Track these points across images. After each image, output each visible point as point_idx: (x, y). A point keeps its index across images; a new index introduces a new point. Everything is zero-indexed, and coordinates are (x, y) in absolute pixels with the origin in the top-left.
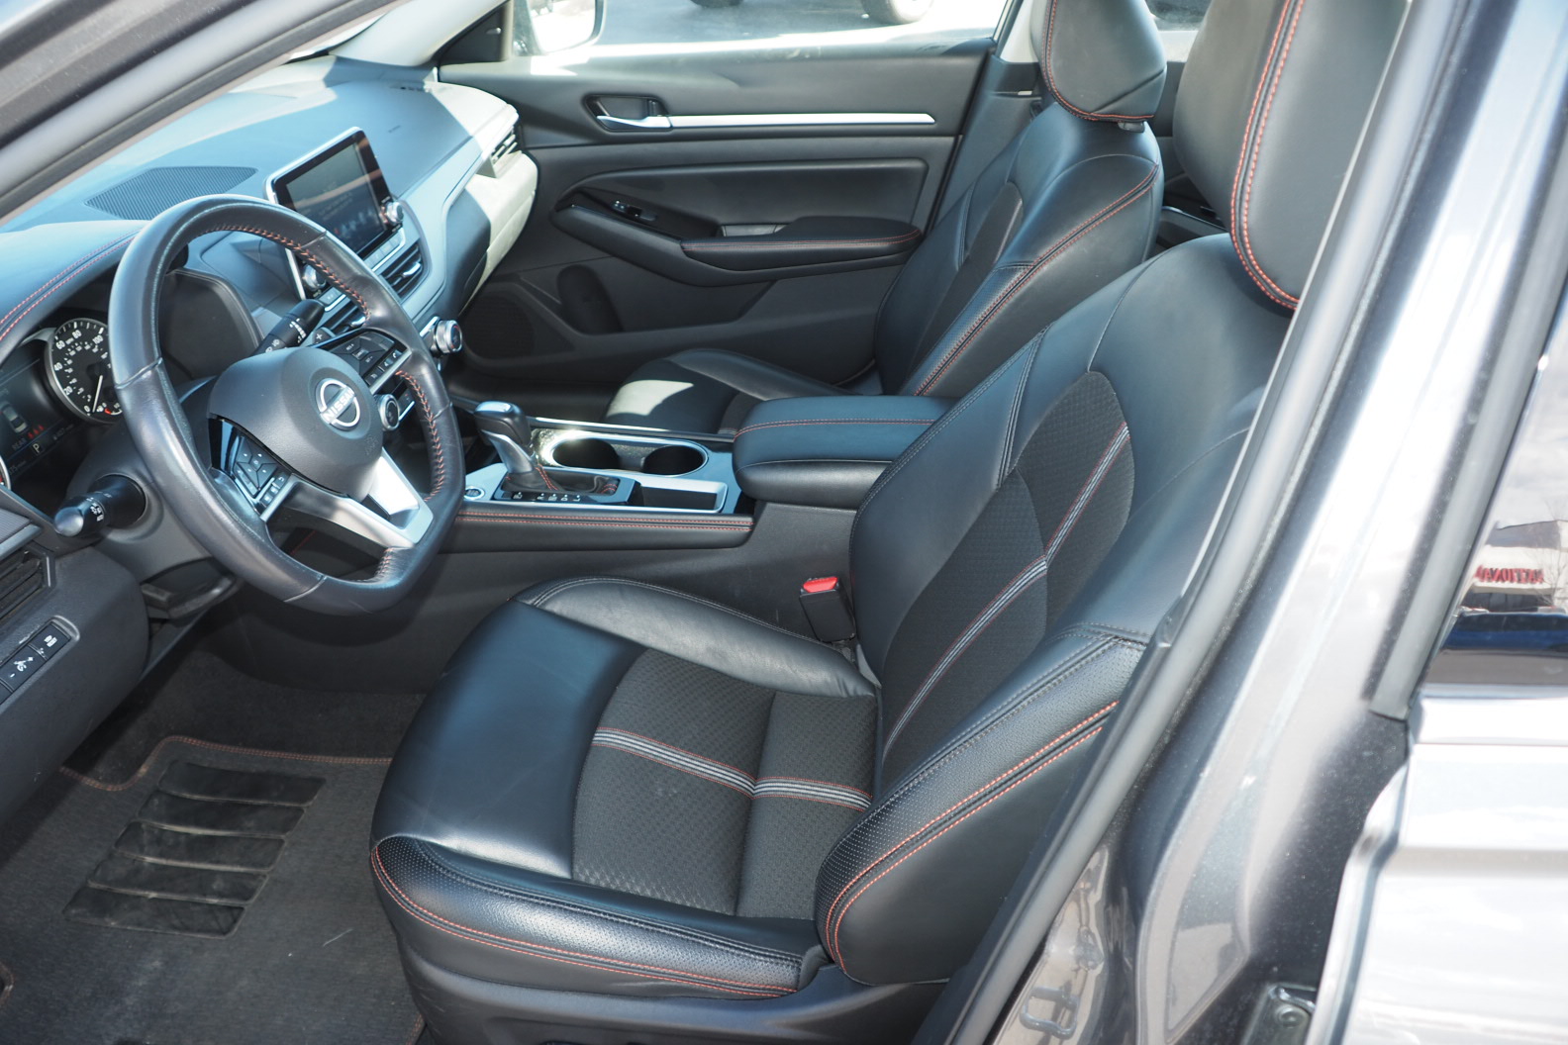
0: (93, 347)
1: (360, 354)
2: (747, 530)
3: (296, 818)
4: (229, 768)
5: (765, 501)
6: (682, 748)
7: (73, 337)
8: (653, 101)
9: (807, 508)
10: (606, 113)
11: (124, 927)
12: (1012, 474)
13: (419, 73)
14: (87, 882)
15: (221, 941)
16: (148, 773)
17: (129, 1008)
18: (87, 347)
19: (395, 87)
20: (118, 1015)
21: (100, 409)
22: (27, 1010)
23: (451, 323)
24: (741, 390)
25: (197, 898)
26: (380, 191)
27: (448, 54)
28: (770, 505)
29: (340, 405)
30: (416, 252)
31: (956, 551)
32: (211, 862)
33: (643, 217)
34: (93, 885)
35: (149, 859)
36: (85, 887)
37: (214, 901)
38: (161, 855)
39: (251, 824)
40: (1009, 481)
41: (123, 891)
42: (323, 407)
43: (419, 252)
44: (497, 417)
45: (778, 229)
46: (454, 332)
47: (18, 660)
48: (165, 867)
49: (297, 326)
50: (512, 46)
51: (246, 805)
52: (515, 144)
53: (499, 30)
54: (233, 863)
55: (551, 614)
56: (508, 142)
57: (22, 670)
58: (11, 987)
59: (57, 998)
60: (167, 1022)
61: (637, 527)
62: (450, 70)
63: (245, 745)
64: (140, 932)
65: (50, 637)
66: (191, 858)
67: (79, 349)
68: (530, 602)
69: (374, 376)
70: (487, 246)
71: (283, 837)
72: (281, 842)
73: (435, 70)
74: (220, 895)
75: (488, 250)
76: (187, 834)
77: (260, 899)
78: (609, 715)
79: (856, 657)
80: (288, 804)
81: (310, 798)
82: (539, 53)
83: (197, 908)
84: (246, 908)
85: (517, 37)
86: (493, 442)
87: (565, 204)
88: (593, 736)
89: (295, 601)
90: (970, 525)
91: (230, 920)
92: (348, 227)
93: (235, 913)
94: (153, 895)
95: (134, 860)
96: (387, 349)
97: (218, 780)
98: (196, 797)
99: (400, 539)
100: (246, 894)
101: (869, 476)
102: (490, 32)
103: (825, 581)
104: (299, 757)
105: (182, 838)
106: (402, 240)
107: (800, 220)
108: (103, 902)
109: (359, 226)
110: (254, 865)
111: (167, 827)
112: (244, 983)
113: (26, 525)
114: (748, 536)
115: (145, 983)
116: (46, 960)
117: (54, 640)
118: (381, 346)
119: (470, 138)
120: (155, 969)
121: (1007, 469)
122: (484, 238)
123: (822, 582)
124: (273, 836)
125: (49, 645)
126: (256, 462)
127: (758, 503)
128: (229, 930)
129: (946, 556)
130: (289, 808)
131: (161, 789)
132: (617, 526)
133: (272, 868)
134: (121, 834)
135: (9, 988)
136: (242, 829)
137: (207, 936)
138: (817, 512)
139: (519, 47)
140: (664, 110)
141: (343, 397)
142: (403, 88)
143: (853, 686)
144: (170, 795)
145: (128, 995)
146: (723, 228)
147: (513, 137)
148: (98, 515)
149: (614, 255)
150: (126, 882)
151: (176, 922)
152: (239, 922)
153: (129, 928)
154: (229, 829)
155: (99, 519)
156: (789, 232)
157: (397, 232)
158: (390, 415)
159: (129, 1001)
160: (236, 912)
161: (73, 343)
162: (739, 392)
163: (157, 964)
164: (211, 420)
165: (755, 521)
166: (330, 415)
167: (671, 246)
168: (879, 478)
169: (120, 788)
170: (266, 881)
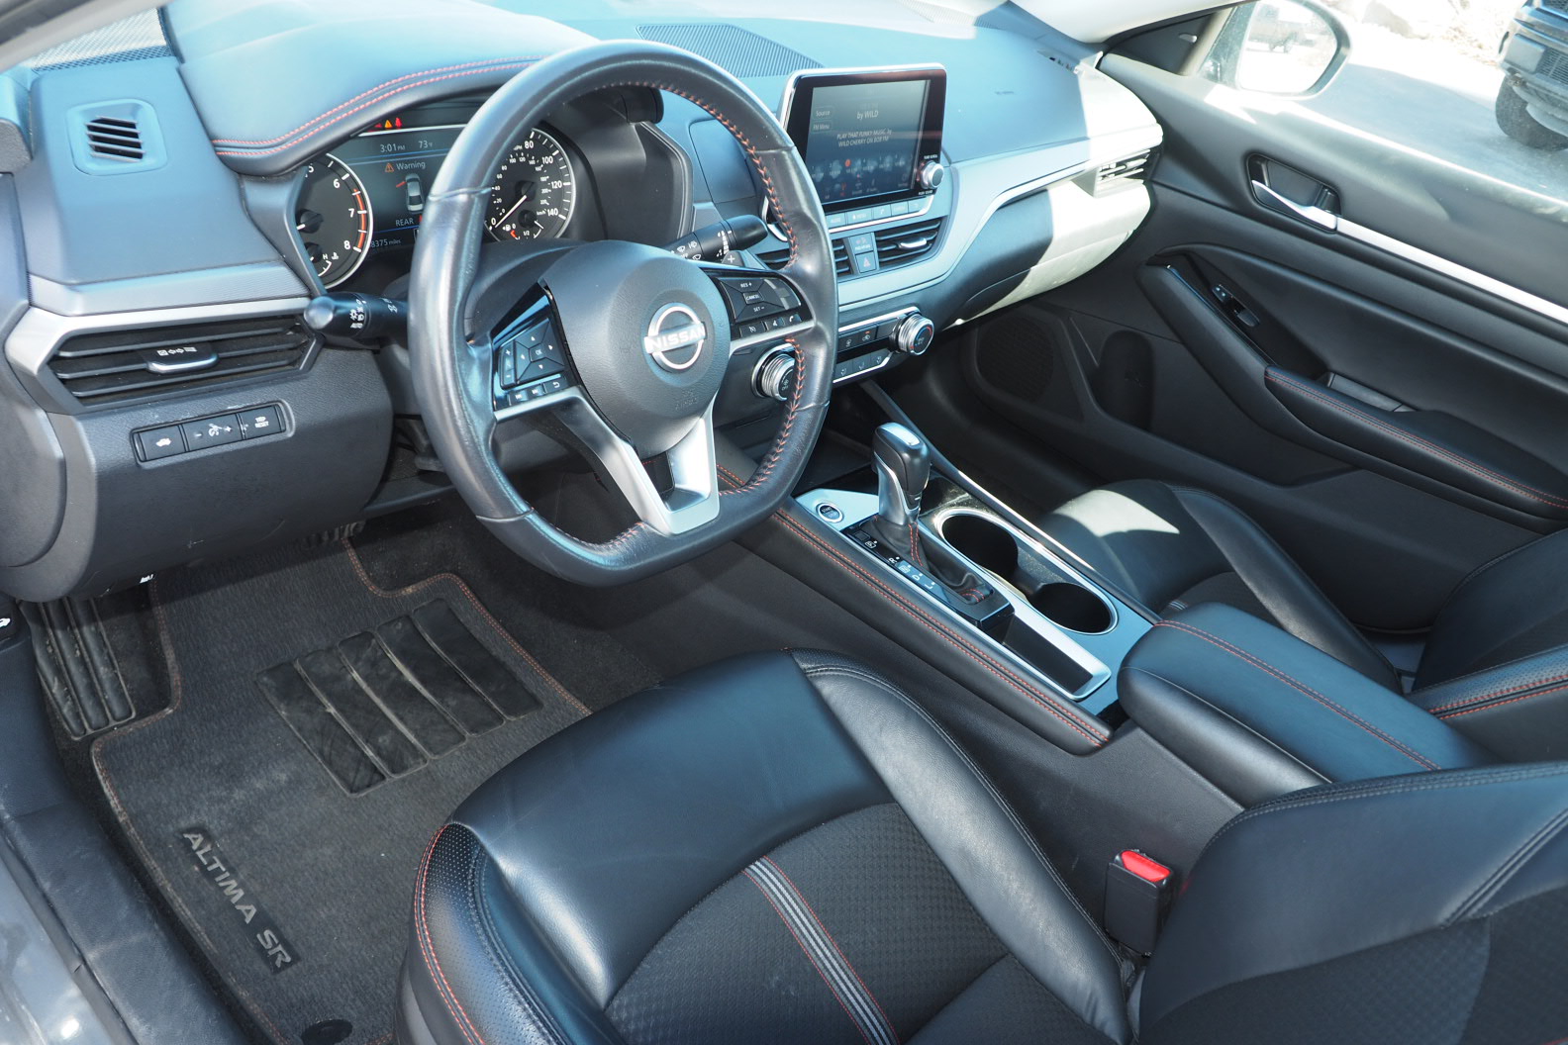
0: (537, 165)
1: (752, 297)
2: (1095, 743)
3: (491, 725)
4: (477, 636)
5: (1136, 724)
6: (840, 946)
7: (523, 146)
8: (1330, 190)
9: (1184, 766)
10: (1266, 182)
11: (288, 722)
12: (1478, 923)
13: (1081, 51)
14: (295, 660)
15: (345, 795)
16: (411, 596)
17: (232, 801)
18: (532, 162)
19: (1045, 54)
20: (220, 800)
21: (507, 228)
22: (164, 741)
23: (926, 322)
24: (1236, 569)
25: (360, 741)
26: (930, 147)
27: (1126, 43)
28: (1140, 732)
29: (676, 340)
30: (933, 230)
31: (1330, 963)
32: (397, 715)
33: (1241, 317)
34: (298, 666)
35: (355, 675)
36: (290, 664)
37: (370, 753)
38: (366, 678)
39: (453, 703)
40: (1465, 927)
41: (314, 688)
42: (654, 329)
43: (937, 229)
44: (898, 448)
45: (1402, 409)
46: (924, 332)
47: (215, 424)
48: (361, 691)
49: (724, 238)
50: (1201, 62)
51: (463, 681)
52: (1142, 170)
53: (1195, 38)
54: (411, 729)
55: (816, 694)
56: (1131, 164)
57: (212, 435)
58: (171, 711)
59: (193, 748)
60: (247, 838)
61: (972, 658)
62: (1115, 61)
63: (503, 625)
64: (296, 737)
65: (264, 418)
66: (385, 700)
67: (522, 159)
68: (804, 666)
69: (752, 329)
70: (1035, 263)
71: (467, 734)
72: (463, 738)
73: (1101, 54)
74: (378, 752)
75: (1032, 268)
76: (401, 674)
77: (403, 780)
78: (789, 852)
79: (1134, 984)
80: (495, 706)
81: (515, 714)
82: (1231, 83)
83: (351, 750)
84: (388, 779)
85: (1215, 55)
86: (880, 471)
87: (1160, 261)
88: (752, 862)
89: (484, 521)
90: (1372, 942)
91: (366, 782)
92: (864, 165)
93: (378, 775)
94: (332, 710)
95: (344, 667)
96: (787, 307)
97: (462, 641)
98: (433, 645)
99: (662, 519)
100: (397, 766)
101: (1291, 779)
102: (1184, 37)
103: (1153, 867)
104: (537, 667)
105: (394, 675)
106: (923, 209)
107: (1436, 413)
108: (292, 687)
109: (877, 170)
110: (425, 744)
111: (391, 655)
112: (328, 851)
113: (301, 296)
114: (1096, 750)
115: (261, 788)
116: (213, 707)
117: (266, 424)
118: (783, 300)
119: (1085, 138)
120: (278, 781)
121: (1474, 910)
122: (1033, 254)
123: (1148, 865)
124: (461, 727)
125: (257, 425)
126: (539, 352)
127: (1129, 721)
128: (358, 790)
129: (1315, 958)
130: (494, 710)
131: (412, 617)
132: (950, 643)
133: (436, 757)
134: (352, 635)
135: (169, 711)
136: (442, 702)
137: (338, 782)
138: (1194, 781)
139: (1212, 69)
140: (1337, 207)
141: (685, 332)
142: (1053, 59)
143: (1105, 1016)
144: (414, 627)
145: (242, 788)
146: (1332, 375)
147: (1142, 161)
148: (356, 321)
149: (1183, 343)
150: (321, 683)
151: (326, 749)
152: (370, 790)
153: (291, 726)
154: (434, 694)
155: (354, 326)
156: (1413, 420)
157: (924, 196)
158: (786, 382)
159: (239, 795)
160: (376, 777)
161: (519, 151)
162: (1233, 570)
163: (284, 777)
164: (537, 286)
165: (1112, 739)
166: (656, 344)
167: (1252, 363)
168: (1304, 791)
169: (380, 593)
170: (422, 767)
